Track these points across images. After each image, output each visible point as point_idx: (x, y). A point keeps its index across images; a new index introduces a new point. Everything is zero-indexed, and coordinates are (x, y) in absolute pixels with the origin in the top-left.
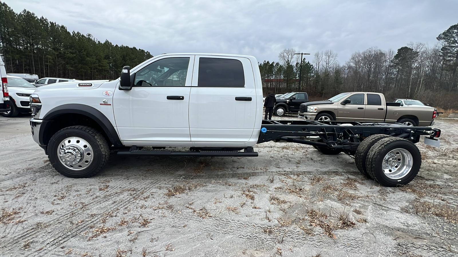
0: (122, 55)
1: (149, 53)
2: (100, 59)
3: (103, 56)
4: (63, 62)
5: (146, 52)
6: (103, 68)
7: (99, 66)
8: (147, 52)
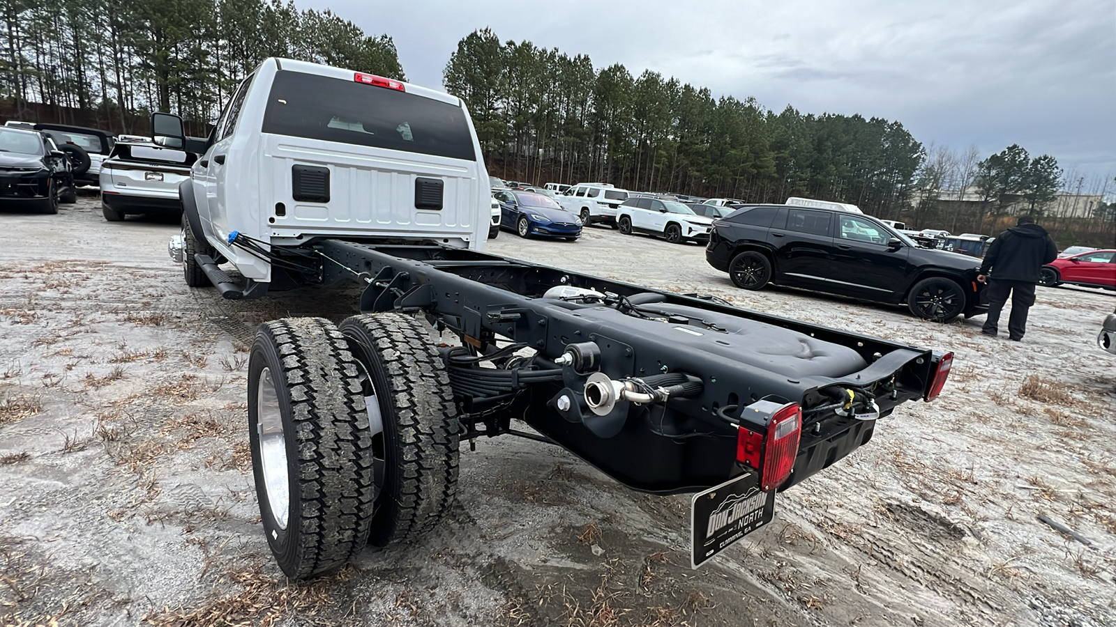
0: (815, 138)
1: (901, 125)
2: (761, 150)
3: (768, 144)
4: (686, 162)
5: (892, 125)
6: (762, 171)
7: (754, 166)
8: (896, 123)
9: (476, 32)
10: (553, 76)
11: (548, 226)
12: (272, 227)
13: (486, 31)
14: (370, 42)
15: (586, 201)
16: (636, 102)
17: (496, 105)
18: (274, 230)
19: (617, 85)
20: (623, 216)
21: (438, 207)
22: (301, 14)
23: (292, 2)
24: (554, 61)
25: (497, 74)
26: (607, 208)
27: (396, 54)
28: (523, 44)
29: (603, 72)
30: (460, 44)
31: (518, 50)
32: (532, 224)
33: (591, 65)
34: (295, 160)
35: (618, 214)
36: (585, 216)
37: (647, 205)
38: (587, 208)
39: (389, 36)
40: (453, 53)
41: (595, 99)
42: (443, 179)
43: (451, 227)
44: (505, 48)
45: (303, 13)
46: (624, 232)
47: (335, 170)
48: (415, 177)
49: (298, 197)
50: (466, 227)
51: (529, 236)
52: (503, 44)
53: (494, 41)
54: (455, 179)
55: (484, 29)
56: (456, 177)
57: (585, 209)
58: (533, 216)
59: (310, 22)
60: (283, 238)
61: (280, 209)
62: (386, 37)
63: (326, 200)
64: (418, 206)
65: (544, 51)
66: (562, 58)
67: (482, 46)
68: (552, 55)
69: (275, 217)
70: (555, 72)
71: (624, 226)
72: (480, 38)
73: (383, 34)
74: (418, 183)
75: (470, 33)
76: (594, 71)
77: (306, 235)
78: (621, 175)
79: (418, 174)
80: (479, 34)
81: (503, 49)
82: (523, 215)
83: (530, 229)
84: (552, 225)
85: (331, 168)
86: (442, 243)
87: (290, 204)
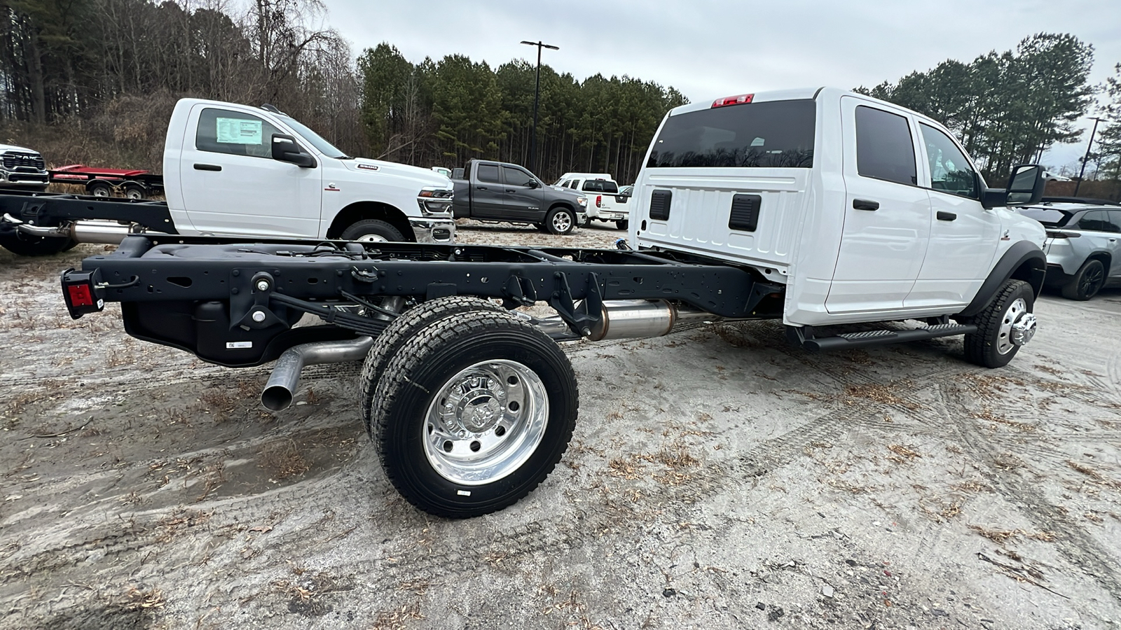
12: (640, 238)
18: (641, 241)
21: (752, 228)
34: (657, 186)
42: (762, 195)
43: (767, 254)
47: (677, 192)
48: (735, 193)
49: (652, 216)
54: (776, 194)
56: (779, 191)
61: (644, 223)
63: (667, 218)
64: (733, 226)
69: (641, 231)
74: (736, 201)
79: (736, 190)
85: (673, 190)
86: (764, 273)
87: (649, 221)
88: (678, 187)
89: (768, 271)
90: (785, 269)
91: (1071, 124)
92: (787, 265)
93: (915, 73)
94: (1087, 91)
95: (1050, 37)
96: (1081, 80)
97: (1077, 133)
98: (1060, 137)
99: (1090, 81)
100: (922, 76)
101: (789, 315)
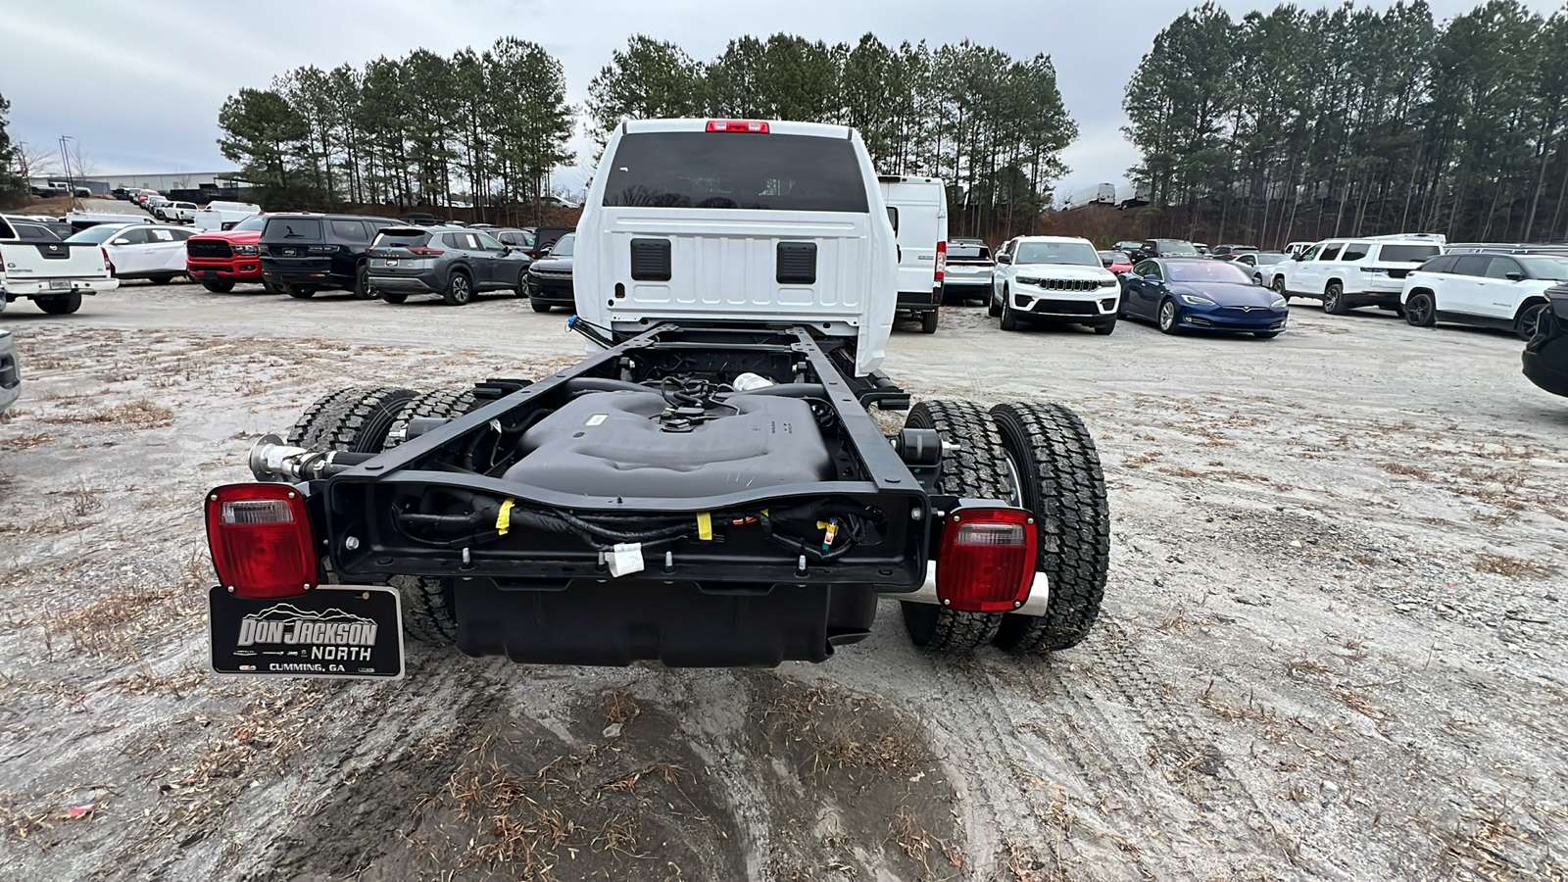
9: (1186, 14)
10: (1338, 54)
11: (1214, 312)
12: (612, 310)
13: (1204, 8)
14: (1018, 69)
15: (1339, 267)
16: (1541, 64)
17: (1215, 124)
18: (615, 314)
19: (1493, 39)
20: (1416, 291)
21: (810, 279)
22: (932, 54)
23: (923, 42)
24: (1342, 27)
25: (1221, 72)
26: (1385, 278)
27: (1054, 79)
28: (1277, 12)
29: (1460, 22)
30: (1158, 42)
31: (1267, 24)
32: (1181, 311)
33: (1429, 15)
34: (635, 233)
35: (1405, 287)
36: (1333, 294)
37: (1478, 267)
38: (1338, 281)
39: (1045, 55)
40: (1146, 56)
41: (1434, 76)
42: (817, 241)
43: (828, 306)
44: (1241, 27)
45: (936, 53)
46: (1415, 321)
47: (680, 240)
48: (778, 241)
49: (636, 276)
50: (850, 306)
51: (1176, 331)
52: (1237, 20)
53: (1222, 20)
54: (835, 241)
55: (1201, 6)
56: (837, 238)
57: (1334, 283)
58: (1185, 297)
59: (943, 61)
60: (628, 323)
61: (620, 290)
62: (1042, 57)
63: (667, 277)
64: (781, 279)
65: (1322, 13)
66: (1359, 18)
67: (1196, 34)
68: (1340, 16)
69: (615, 299)
70: (1343, 44)
71: (1420, 310)
72: (1194, 21)
73: (1038, 53)
74: (781, 249)
75: (1175, 19)
76: (1435, 25)
77: (651, 319)
78: (1486, 216)
79: (781, 237)
80: (1191, 16)
81: (1234, 29)
82: (1169, 297)
83: (1177, 319)
84: (1220, 311)
85: (671, 238)
86: (821, 328)
87: (629, 284)
88: (679, 235)
89: (827, 325)
90: (855, 319)
91: (564, 146)
92: (858, 315)
93: (383, 59)
94: (567, 111)
95: (522, 44)
96: (559, 99)
97: (571, 157)
98: (559, 159)
99: (569, 100)
100: (394, 64)
101: (862, 366)
